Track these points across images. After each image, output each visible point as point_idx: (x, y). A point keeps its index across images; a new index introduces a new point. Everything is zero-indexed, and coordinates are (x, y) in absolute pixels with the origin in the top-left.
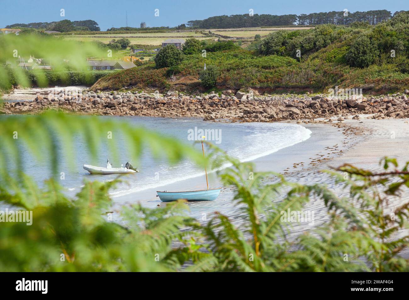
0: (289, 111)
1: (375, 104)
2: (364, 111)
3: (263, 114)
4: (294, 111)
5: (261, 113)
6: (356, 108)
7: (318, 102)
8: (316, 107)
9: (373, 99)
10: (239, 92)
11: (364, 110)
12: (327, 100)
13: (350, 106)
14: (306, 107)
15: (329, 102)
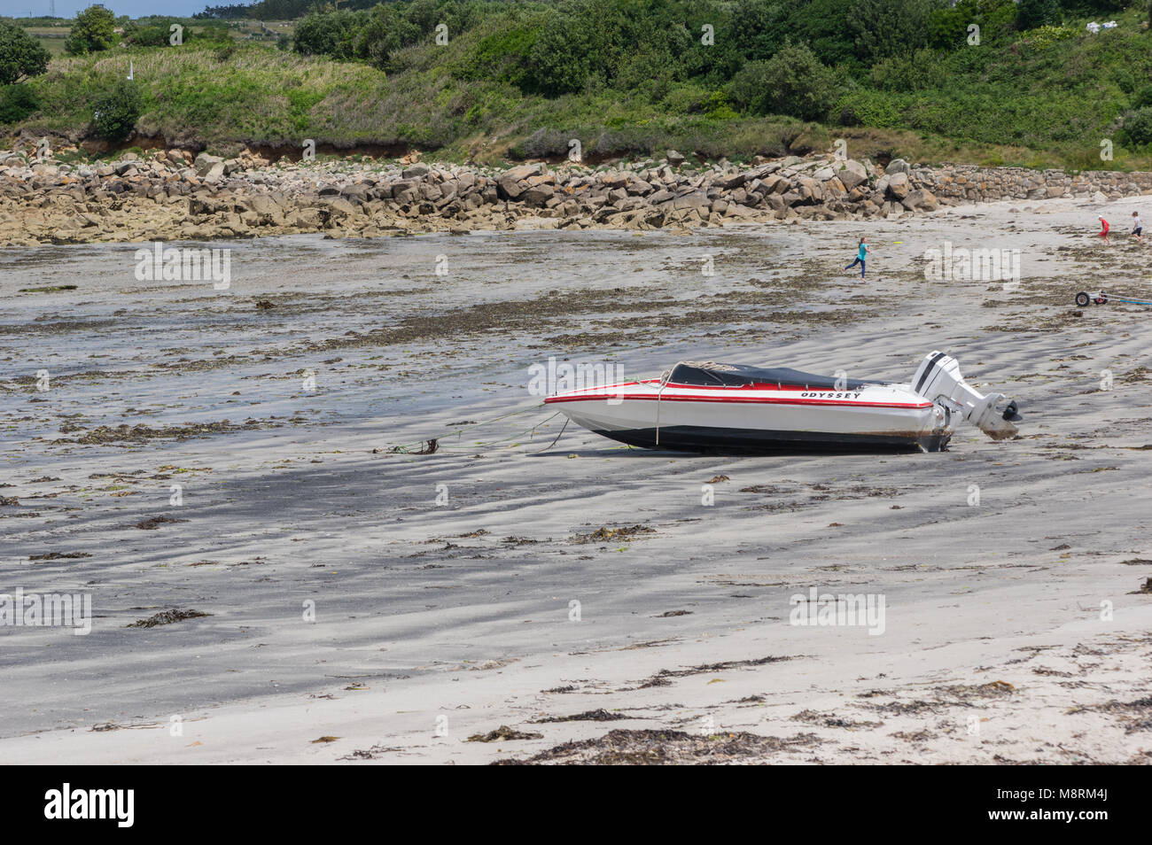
0: (321, 205)
1: (580, 190)
2: (540, 210)
3: (243, 214)
4: (335, 205)
5: (239, 209)
6: (523, 203)
7: (414, 184)
8: (406, 197)
9: (576, 175)
10: (204, 156)
11: (544, 206)
12: (440, 177)
13: (508, 195)
14: (376, 197)
15: (447, 183)
